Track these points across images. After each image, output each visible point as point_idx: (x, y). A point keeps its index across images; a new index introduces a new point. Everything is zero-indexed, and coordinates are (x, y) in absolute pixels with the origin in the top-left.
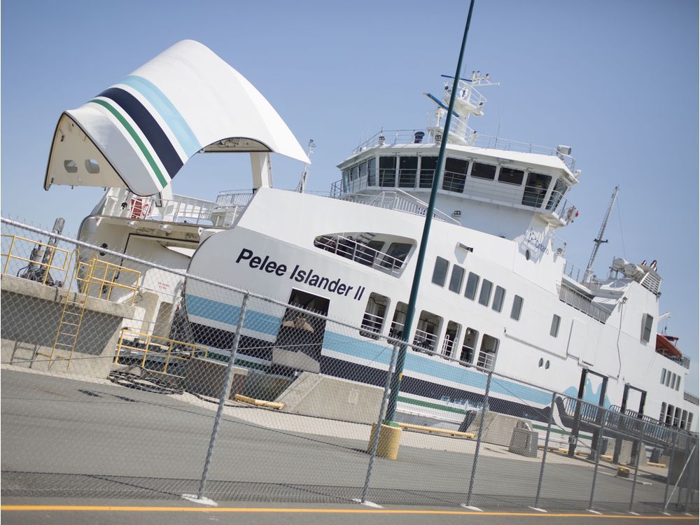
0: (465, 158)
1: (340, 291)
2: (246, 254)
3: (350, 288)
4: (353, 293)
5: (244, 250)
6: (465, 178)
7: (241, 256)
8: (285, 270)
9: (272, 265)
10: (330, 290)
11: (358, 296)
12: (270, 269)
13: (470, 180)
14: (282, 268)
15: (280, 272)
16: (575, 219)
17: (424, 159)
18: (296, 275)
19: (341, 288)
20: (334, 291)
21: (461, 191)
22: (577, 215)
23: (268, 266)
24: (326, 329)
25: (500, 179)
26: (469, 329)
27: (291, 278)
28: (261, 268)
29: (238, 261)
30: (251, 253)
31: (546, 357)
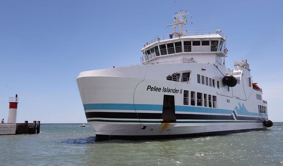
0: (190, 40)
1: (176, 92)
2: (149, 87)
3: (179, 90)
4: (179, 92)
5: (148, 86)
6: (191, 47)
7: (148, 88)
8: (161, 90)
9: (157, 89)
10: (174, 93)
11: (181, 93)
12: (156, 90)
13: (193, 47)
14: (160, 89)
15: (159, 90)
16: (227, 52)
17: (175, 43)
18: (164, 90)
19: (176, 91)
20: (175, 92)
21: (191, 51)
22: (228, 51)
23: (156, 89)
24: (175, 105)
25: (202, 45)
26: (209, 95)
27: (163, 91)
28: (154, 91)
29: (147, 90)
30: (150, 86)
31: (228, 98)
